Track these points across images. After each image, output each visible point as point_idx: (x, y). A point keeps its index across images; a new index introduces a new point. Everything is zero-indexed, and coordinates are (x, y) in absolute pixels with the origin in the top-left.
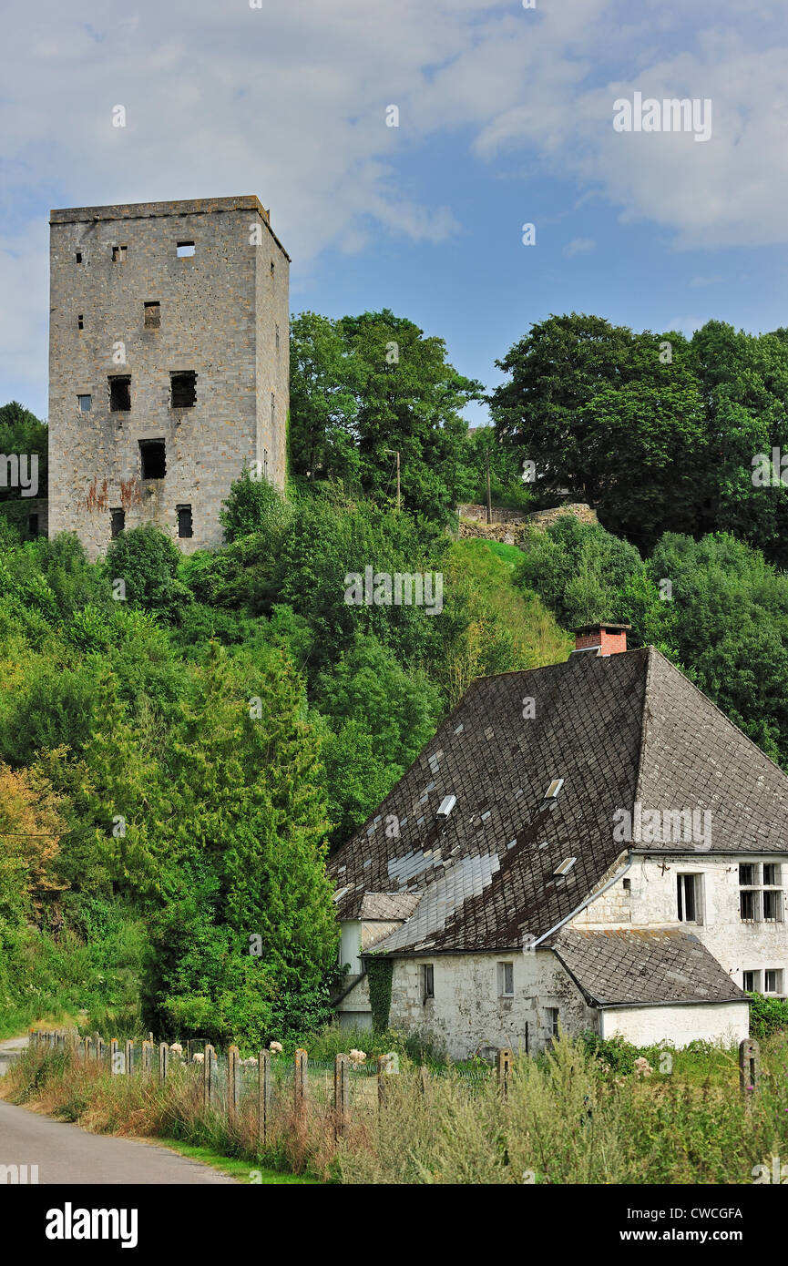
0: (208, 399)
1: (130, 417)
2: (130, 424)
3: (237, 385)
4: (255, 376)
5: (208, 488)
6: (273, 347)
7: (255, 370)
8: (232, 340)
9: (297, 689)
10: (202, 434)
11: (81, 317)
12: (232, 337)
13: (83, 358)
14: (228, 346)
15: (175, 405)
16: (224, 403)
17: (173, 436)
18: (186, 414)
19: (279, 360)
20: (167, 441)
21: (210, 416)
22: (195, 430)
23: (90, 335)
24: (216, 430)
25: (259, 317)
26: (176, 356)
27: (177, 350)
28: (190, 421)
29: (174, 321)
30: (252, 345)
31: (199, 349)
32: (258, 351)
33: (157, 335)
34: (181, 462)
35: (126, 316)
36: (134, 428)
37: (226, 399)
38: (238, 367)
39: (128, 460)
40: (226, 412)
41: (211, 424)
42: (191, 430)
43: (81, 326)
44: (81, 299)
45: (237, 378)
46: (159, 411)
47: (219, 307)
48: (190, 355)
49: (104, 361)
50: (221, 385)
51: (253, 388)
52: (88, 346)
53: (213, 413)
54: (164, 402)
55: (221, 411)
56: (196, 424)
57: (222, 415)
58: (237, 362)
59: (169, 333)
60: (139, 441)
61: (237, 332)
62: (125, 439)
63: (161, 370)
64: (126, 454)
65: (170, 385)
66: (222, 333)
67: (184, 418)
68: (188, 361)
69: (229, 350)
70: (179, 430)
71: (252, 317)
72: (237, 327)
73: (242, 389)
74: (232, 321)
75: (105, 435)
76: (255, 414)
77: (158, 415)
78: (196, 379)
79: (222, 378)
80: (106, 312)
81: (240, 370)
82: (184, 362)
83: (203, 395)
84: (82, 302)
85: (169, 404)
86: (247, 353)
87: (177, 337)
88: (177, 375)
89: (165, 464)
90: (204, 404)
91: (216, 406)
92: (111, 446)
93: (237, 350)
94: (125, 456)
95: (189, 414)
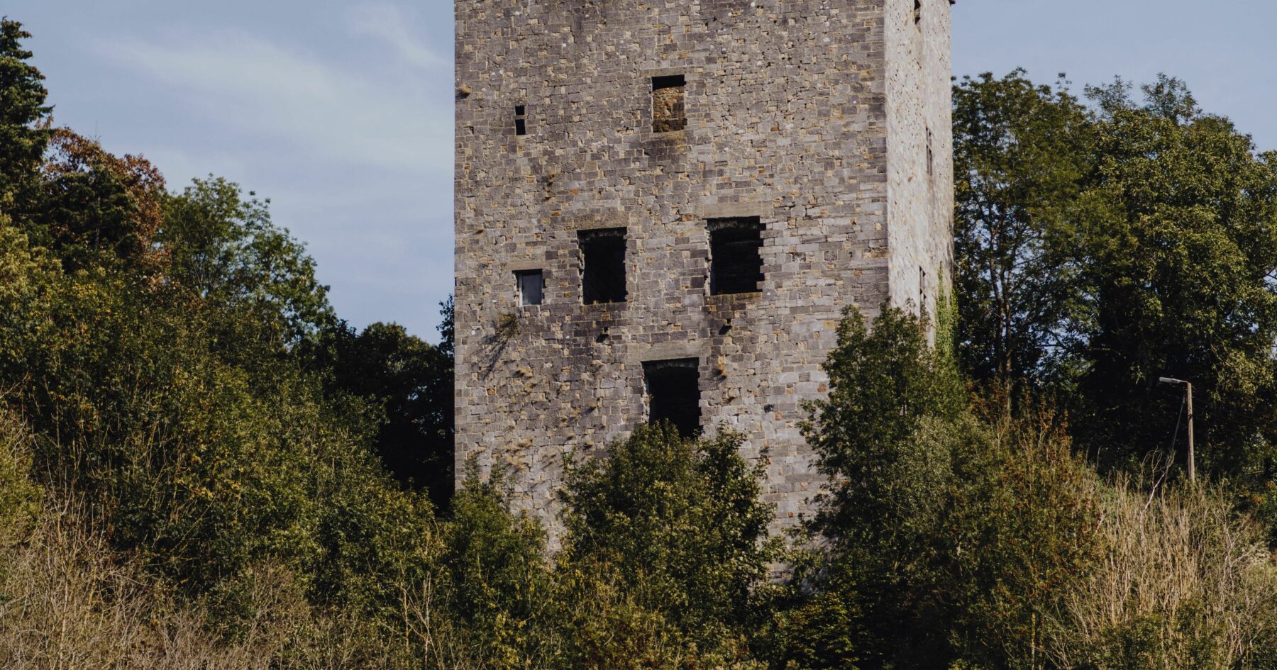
0: (789, 276)
1: (626, 315)
2: (625, 330)
3: (848, 246)
4: (885, 227)
6: (920, 172)
7: (885, 213)
8: (837, 153)
10: (777, 348)
11: (520, 110)
12: (837, 145)
13: (526, 193)
14: (829, 164)
15: (719, 286)
16: (823, 282)
17: (716, 353)
18: (743, 307)
19: (933, 200)
20: (702, 364)
21: (794, 310)
22: (762, 339)
23: (540, 147)
24: (805, 340)
25: (891, 104)
26: (720, 186)
27: (721, 173)
28: (751, 322)
29: (716, 114)
30: (878, 157)
31: (767, 173)
32: (891, 174)
33: (680, 147)
34: (733, 407)
35: (614, 106)
36: (634, 338)
37: (824, 274)
38: (850, 208)
39: (621, 403)
40: (826, 301)
41: (796, 327)
42: (753, 340)
43: (521, 129)
44: (520, 72)
45: (849, 232)
46: (687, 301)
47: (807, 85)
48: (747, 184)
49: (569, 199)
50: (815, 246)
51: (883, 249)
52: (536, 169)
53: (800, 303)
54: (697, 283)
55: (815, 298)
56: (763, 331)
57: (816, 308)
58: (846, 197)
59: (704, 140)
60: (645, 364)
61: (846, 136)
62: (614, 362)
63: (688, 217)
64: (616, 390)
65: (707, 247)
66: (816, 137)
67: (737, 315)
68: (745, 197)
69: (830, 173)
70: (728, 340)
71: (878, 105)
72: (846, 125)
73: (858, 253)
74: (836, 113)
75: (572, 352)
77: (683, 310)
78: (762, 234)
79: (816, 231)
80: (571, 97)
81: (854, 213)
82: (736, 199)
83: (777, 267)
84: (523, 79)
85: (707, 287)
86: (869, 179)
87: (721, 147)
88: (722, 226)
89: (698, 412)
90: (779, 286)
91: (806, 291)
92: (585, 376)
93: (846, 173)
94: (616, 395)
95: (749, 307)
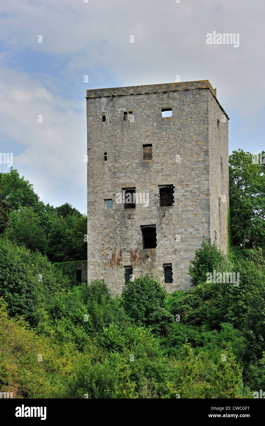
0: (181, 201)
1: (135, 212)
2: (135, 216)
3: (198, 193)
4: (208, 187)
5: (182, 253)
6: (219, 170)
7: (208, 184)
8: (195, 167)
9: (237, 375)
10: (178, 222)
11: (106, 154)
12: (195, 164)
13: (107, 177)
14: (193, 170)
15: (162, 205)
16: (191, 203)
17: (161, 223)
18: (168, 210)
19: (222, 178)
20: (157, 226)
21: (183, 211)
22: (174, 219)
23: (111, 164)
24: (186, 220)
25: (210, 152)
26: (162, 176)
27: (162, 172)
28: (171, 214)
29: (161, 155)
30: (207, 169)
31: (175, 172)
32: (211, 172)
33: (150, 164)
34: (166, 239)
35: (132, 153)
36: (138, 219)
37: (191, 201)
38: (199, 182)
39: (134, 237)
40: (192, 209)
41: (183, 216)
42: (171, 219)
43: (106, 159)
44: (106, 143)
45: (198, 189)
46: (153, 208)
47: (187, 147)
48: (170, 175)
49: (119, 179)
50: (189, 193)
51: (208, 195)
52: (110, 171)
53: (184, 209)
54: (155, 203)
55: (189, 208)
56: (174, 216)
57: (189, 211)
58: (198, 179)
59: (158, 163)
60: (141, 226)
61: (198, 162)
62: (132, 225)
63: (153, 184)
64: (133, 233)
65: (158, 193)
66: (189, 162)
67: (167, 212)
68: (169, 179)
69: (193, 172)
70: (164, 219)
71: (206, 153)
72: (198, 158)
73: (201, 195)
74: (195, 155)
75: (121, 223)
76: (209, 210)
77: (152, 211)
78: (174, 189)
79: (189, 189)
80: (120, 150)
81: (200, 184)
82: (166, 180)
83: (178, 199)
84: (107, 145)
85: (158, 204)
86: (204, 174)
87: (162, 165)
88: (163, 187)
89: (156, 240)
90: (179, 204)
91: (186, 206)
92: (124, 229)
93: (198, 172)
94: (133, 235)
95: (170, 210)
